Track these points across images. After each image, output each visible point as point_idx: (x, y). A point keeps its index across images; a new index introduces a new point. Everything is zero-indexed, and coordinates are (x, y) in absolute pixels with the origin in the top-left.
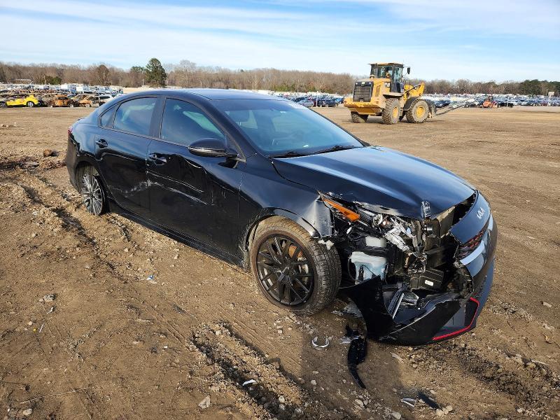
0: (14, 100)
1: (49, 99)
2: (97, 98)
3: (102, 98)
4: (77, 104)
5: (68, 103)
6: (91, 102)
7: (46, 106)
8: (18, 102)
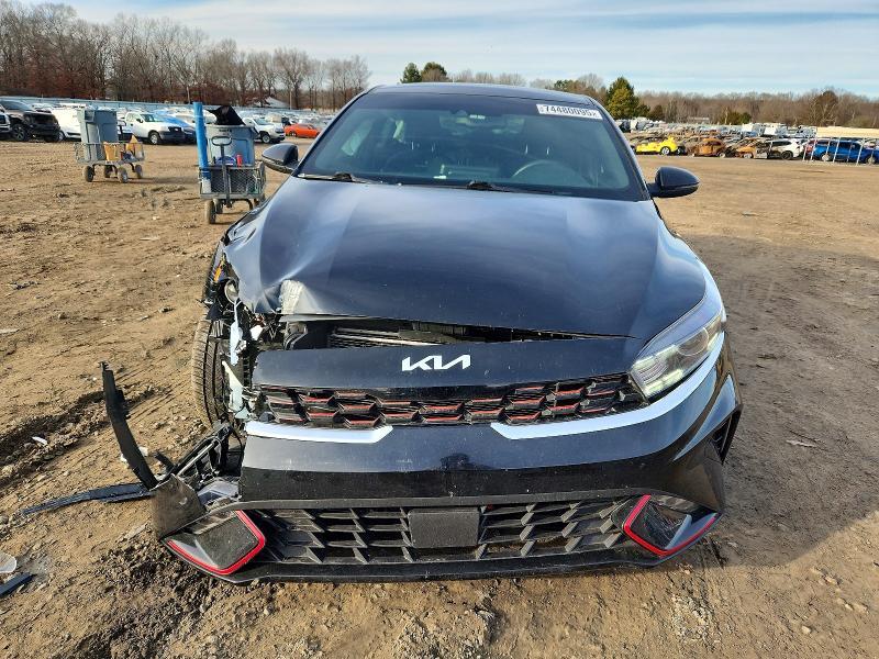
0: (647, 144)
1: (694, 144)
2: (768, 145)
3: (776, 144)
4: (731, 153)
5: (719, 150)
6: (756, 150)
7: (686, 154)
8: (651, 147)
